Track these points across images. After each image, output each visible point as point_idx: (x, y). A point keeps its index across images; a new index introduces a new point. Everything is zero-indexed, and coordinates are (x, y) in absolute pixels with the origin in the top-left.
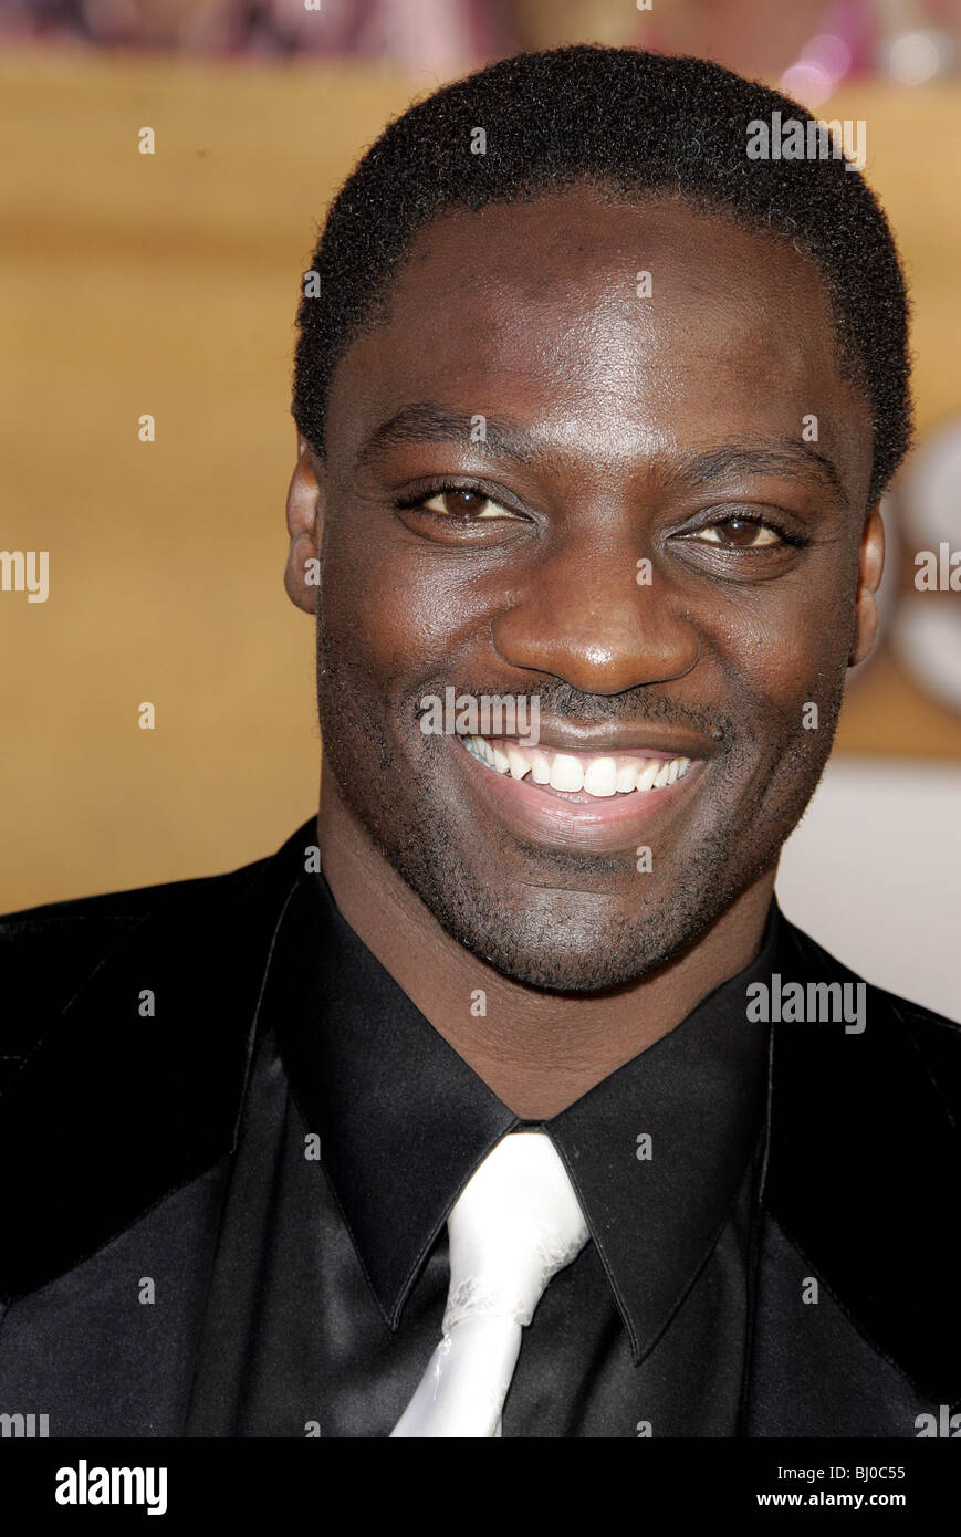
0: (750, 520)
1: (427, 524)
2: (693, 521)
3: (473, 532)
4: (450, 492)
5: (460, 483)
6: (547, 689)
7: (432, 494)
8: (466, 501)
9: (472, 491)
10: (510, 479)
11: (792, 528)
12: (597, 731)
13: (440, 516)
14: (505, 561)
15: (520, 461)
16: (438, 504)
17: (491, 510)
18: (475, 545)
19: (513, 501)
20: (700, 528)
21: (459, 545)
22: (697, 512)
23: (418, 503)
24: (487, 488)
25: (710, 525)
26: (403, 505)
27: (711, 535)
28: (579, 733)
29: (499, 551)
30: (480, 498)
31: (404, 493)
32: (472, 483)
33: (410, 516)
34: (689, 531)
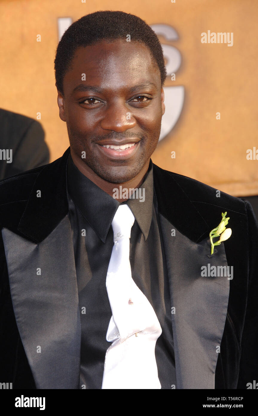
0: (142, 96)
1: (85, 106)
2: (132, 98)
3: (94, 106)
4: (89, 100)
5: (90, 97)
6: (111, 134)
7: (85, 100)
8: (92, 101)
9: (92, 99)
10: (99, 96)
11: (149, 96)
12: (122, 141)
13: (87, 104)
14: (100, 111)
15: (100, 93)
16: (87, 102)
17: (96, 101)
18: (94, 108)
19: (100, 99)
20: (133, 99)
21: (92, 109)
22: (133, 96)
23: (83, 102)
24: (95, 98)
25: (135, 98)
26: (80, 103)
27: (136, 100)
28: (119, 141)
29: (99, 109)
30: (94, 100)
31: (80, 101)
32: (92, 97)
33: (82, 105)
34: (132, 100)
